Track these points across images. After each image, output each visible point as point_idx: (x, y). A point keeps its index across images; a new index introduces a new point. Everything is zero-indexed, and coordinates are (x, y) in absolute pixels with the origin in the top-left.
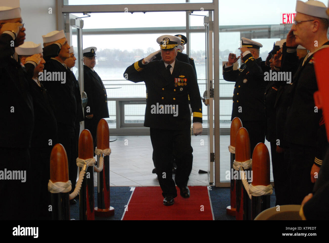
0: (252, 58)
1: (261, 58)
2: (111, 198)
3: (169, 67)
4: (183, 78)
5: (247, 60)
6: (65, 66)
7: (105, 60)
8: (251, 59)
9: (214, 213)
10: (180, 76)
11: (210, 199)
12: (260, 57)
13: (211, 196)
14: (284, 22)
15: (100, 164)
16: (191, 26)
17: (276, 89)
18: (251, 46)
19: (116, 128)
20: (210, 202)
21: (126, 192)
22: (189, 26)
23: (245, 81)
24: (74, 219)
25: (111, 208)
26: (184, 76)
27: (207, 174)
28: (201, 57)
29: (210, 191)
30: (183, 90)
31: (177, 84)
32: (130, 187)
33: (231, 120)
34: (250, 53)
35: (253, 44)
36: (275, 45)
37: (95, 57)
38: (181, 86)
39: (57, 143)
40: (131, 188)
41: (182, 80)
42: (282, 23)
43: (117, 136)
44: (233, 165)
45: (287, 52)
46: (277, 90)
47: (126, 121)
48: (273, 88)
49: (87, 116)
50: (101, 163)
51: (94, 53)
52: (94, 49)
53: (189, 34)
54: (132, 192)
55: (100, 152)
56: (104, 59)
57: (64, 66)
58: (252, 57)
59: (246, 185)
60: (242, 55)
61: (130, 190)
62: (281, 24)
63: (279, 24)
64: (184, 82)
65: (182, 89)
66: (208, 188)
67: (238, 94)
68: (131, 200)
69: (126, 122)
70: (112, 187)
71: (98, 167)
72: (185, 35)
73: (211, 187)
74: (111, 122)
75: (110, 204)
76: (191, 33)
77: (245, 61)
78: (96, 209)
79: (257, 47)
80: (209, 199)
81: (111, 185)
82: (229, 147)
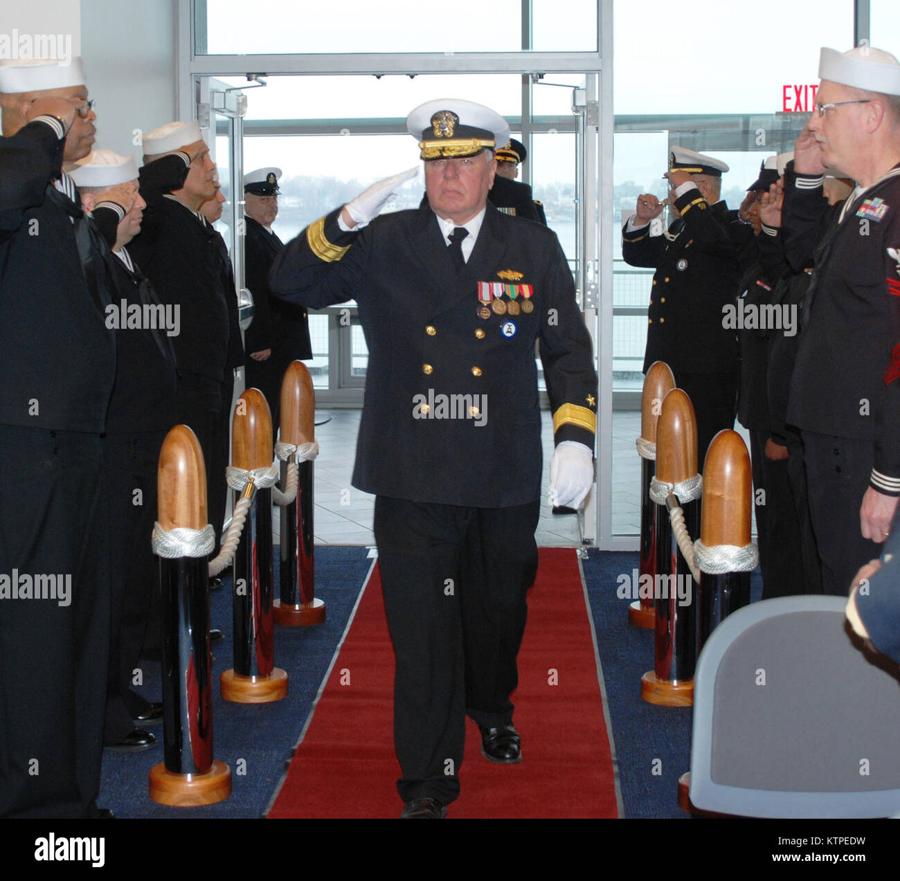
0: (701, 202)
1: (724, 202)
2: (315, 576)
3: (460, 234)
4: (514, 282)
5: (688, 207)
6: (200, 218)
7: (296, 206)
8: (697, 204)
9: (595, 620)
10: (502, 275)
11: (584, 583)
12: (721, 199)
13: (585, 574)
14: (787, 107)
15: (288, 482)
16: (534, 114)
17: (766, 287)
18: (700, 170)
19: (327, 388)
20: (585, 590)
21: (355, 561)
22: (530, 114)
23: (682, 265)
24: (218, 631)
25: (318, 603)
26: (521, 276)
27: (575, 515)
28: (557, 200)
29: (584, 561)
30: (516, 332)
31: (489, 306)
32: (367, 548)
33: (645, 371)
34: (695, 187)
35: (704, 164)
36: (766, 168)
37: (276, 195)
38: (507, 317)
39: (177, 424)
40: (369, 550)
41: (513, 292)
42: (781, 110)
43: (332, 411)
44: (651, 489)
45: (797, 186)
46: (769, 289)
47: (355, 369)
48: (758, 283)
49: (253, 354)
50: (292, 480)
51: (275, 185)
52: (277, 175)
53: (530, 135)
54: (372, 562)
55: (288, 451)
56: (294, 203)
57: (198, 218)
58: (700, 200)
59: (686, 544)
60: (672, 194)
61: (367, 555)
62: (778, 113)
63: (774, 113)
64: (520, 298)
65: (513, 329)
66: (578, 552)
67: (663, 300)
68: (370, 580)
69: (356, 373)
70: (318, 547)
71: (283, 491)
72: (518, 137)
73: (586, 551)
74: (317, 371)
75: (315, 592)
76: (534, 135)
77: (680, 210)
78: (277, 603)
79: (714, 172)
80: (580, 582)
81: (316, 541)
82: (639, 441)
